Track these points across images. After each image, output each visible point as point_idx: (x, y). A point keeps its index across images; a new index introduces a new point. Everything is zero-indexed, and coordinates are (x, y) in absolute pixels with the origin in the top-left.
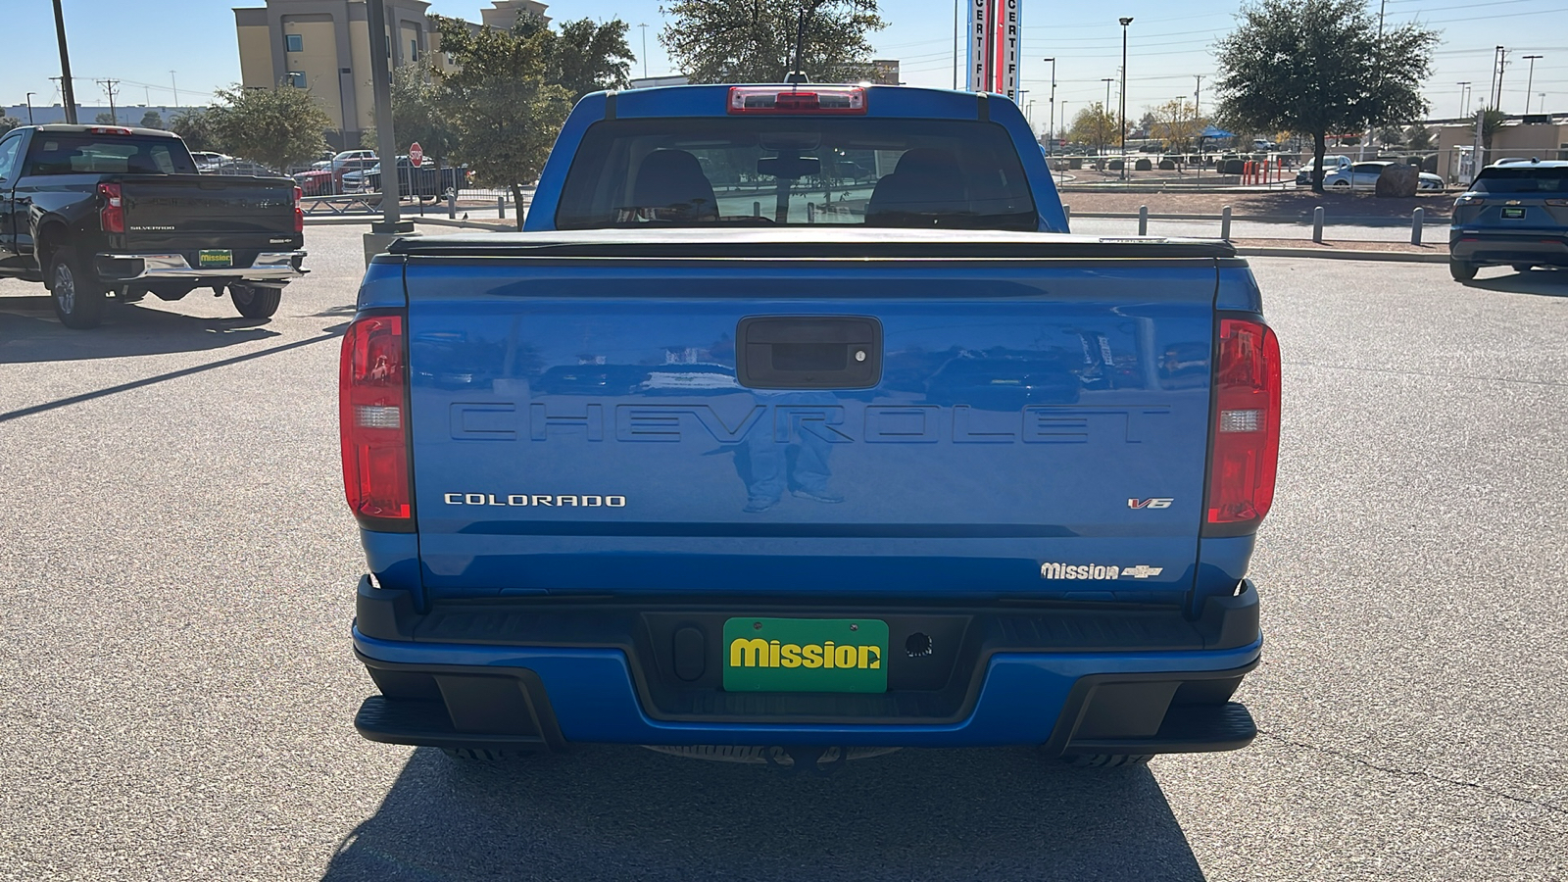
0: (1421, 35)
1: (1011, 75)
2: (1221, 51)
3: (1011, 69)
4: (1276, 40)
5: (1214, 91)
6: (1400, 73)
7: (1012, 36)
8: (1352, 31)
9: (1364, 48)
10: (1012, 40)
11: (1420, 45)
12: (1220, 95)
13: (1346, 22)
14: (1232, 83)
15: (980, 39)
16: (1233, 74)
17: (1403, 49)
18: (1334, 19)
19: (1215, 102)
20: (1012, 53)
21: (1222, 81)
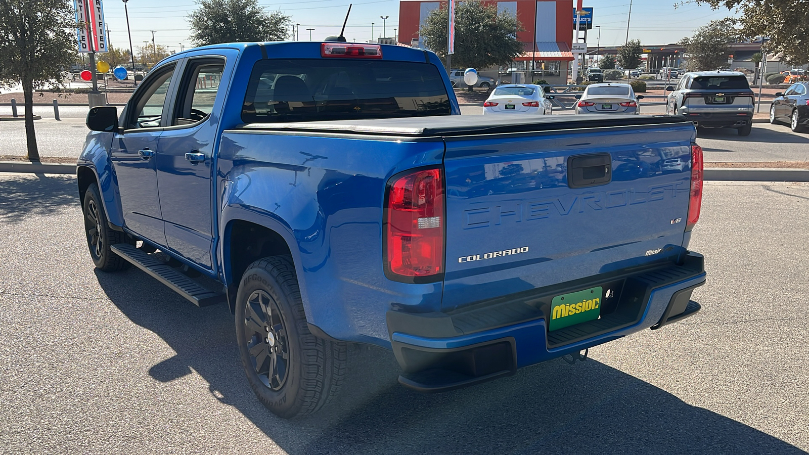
0: (283, 18)
1: (101, 28)
2: (191, 20)
3: (100, 25)
4: (219, 16)
5: (191, 40)
6: (276, 35)
7: (98, 6)
8: (253, 14)
9: (259, 22)
10: (99, 8)
11: (282, 22)
12: (194, 42)
13: (249, 9)
14: (200, 37)
15: (81, 6)
16: (200, 32)
17: (276, 23)
18: (244, 7)
19: (192, 46)
20: (100, 15)
21: (194, 35)
